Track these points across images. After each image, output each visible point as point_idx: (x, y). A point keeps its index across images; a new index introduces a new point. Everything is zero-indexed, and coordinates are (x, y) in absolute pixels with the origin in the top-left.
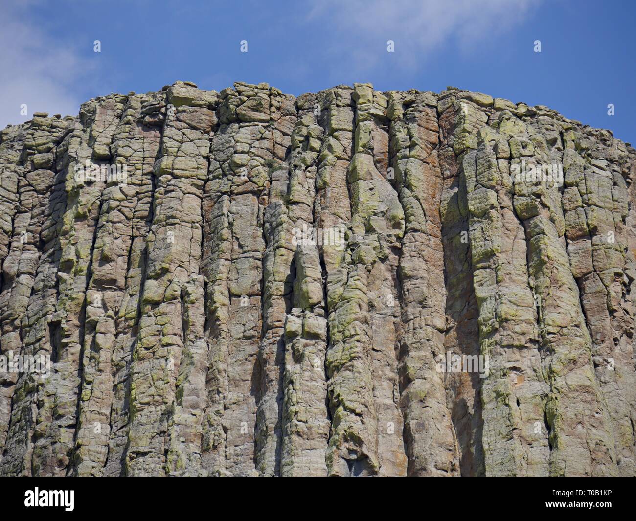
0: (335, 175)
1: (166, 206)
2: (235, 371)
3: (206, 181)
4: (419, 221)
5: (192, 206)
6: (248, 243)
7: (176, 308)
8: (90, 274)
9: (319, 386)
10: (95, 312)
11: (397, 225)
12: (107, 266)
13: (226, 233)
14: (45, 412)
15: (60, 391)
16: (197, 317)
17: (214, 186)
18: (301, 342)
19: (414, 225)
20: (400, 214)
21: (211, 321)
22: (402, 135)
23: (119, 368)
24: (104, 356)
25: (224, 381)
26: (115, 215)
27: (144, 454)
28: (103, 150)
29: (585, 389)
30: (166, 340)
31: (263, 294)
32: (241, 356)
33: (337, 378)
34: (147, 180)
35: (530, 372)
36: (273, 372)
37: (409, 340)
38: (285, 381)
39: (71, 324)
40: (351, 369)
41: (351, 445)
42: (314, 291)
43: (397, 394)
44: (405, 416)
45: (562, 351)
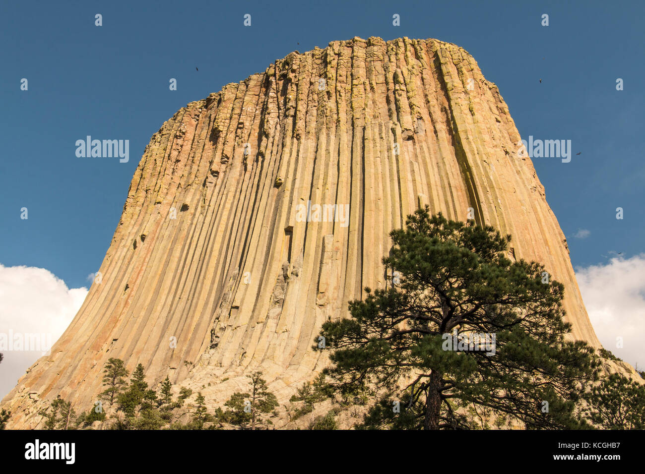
0: (401, 57)
1: (356, 63)
2: (380, 100)
3: (366, 59)
4: (425, 66)
5: (363, 64)
6: (380, 72)
7: (362, 87)
8: (337, 79)
9: (407, 102)
10: (339, 88)
11: (420, 67)
12: (341, 77)
13: (374, 69)
14: (328, 111)
15: (332, 106)
16: (368, 88)
17: (368, 60)
18: (400, 92)
19: (425, 67)
20: (421, 65)
21: (372, 88)
22: (418, 48)
23: (347, 101)
24: (343, 98)
25: (378, 103)
26: (342, 66)
27: (358, 119)
28: (337, 52)
29: (478, 103)
30: (361, 93)
31: (387, 83)
32: (382, 97)
33: (411, 99)
34: (350, 59)
35: (463, 99)
36: (392, 99)
37: (427, 93)
38: (396, 101)
39: (333, 92)
40: (415, 97)
41: (418, 114)
42: (401, 79)
43: (426, 106)
44: (429, 110)
45: (472, 94)
